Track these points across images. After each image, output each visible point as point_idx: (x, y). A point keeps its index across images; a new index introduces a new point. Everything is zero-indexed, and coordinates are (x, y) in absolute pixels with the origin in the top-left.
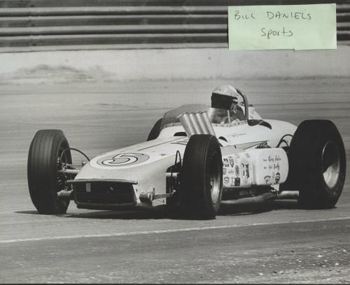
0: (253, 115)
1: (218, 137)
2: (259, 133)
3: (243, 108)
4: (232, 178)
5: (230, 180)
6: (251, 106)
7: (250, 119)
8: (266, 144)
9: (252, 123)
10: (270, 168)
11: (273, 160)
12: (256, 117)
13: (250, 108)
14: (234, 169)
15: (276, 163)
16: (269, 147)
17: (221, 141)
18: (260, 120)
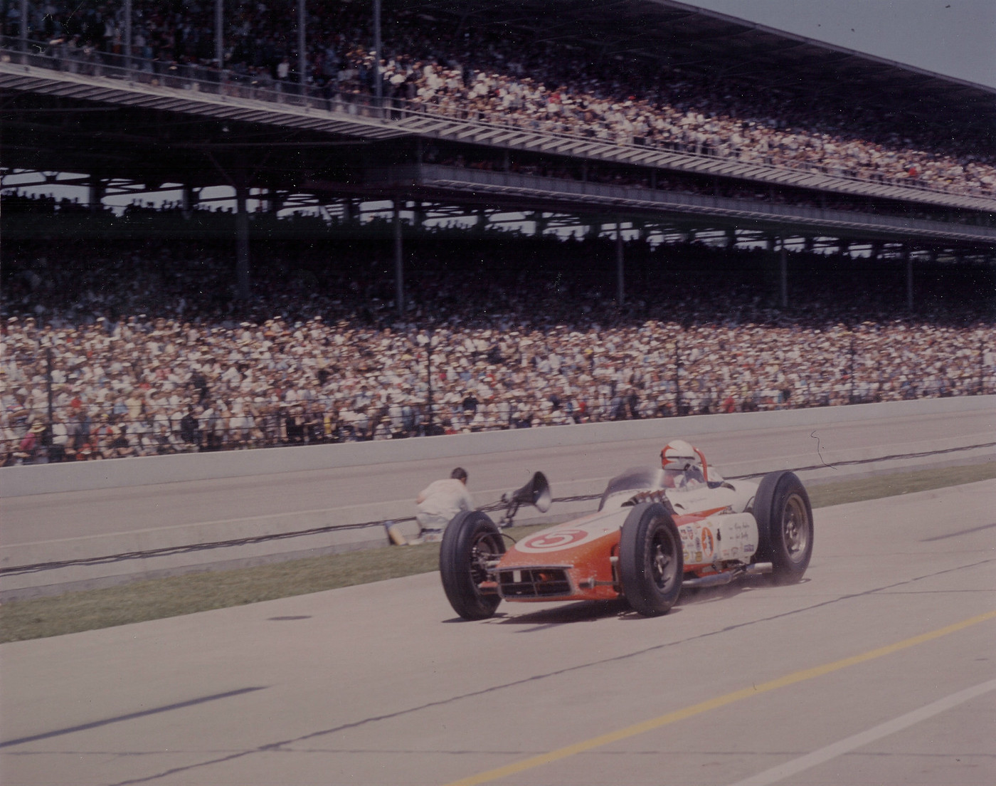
0: (713, 476)
1: (673, 503)
2: (720, 497)
3: (701, 469)
4: (692, 552)
5: (690, 555)
6: (710, 466)
7: (709, 480)
8: (731, 509)
9: (713, 485)
10: (737, 537)
11: (739, 527)
12: (717, 479)
13: (709, 469)
14: (693, 542)
15: (744, 531)
16: (734, 513)
17: (676, 509)
18: (721, 483)
